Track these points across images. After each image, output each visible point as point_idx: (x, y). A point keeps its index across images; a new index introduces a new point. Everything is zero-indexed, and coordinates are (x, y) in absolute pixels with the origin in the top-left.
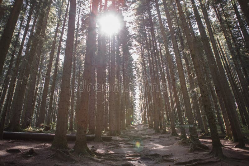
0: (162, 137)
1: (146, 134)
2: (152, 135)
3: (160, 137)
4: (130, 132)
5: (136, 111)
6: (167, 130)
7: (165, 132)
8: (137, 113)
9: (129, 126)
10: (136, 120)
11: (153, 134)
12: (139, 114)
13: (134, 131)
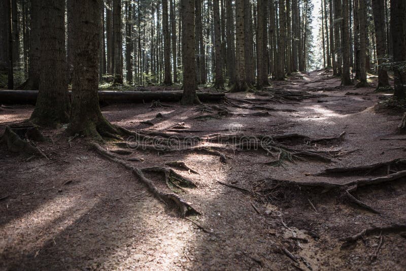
0: (352, 94)
1: (320, 88)
2: (333, 90)
3: (348, 94)
4: (290, 85)
5: (314, 45)
6: (369, 81)
7: (363, 84)
8: (316, 49)
9: (294, 73)
10: (312, 62)
11: (336, 88)
12: (318, 51)
13: (301, 82)
